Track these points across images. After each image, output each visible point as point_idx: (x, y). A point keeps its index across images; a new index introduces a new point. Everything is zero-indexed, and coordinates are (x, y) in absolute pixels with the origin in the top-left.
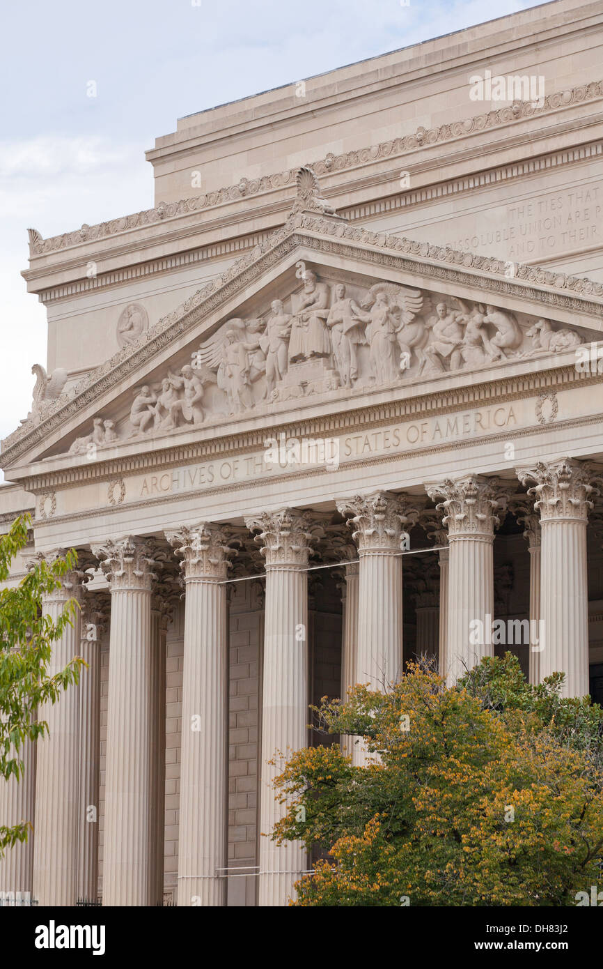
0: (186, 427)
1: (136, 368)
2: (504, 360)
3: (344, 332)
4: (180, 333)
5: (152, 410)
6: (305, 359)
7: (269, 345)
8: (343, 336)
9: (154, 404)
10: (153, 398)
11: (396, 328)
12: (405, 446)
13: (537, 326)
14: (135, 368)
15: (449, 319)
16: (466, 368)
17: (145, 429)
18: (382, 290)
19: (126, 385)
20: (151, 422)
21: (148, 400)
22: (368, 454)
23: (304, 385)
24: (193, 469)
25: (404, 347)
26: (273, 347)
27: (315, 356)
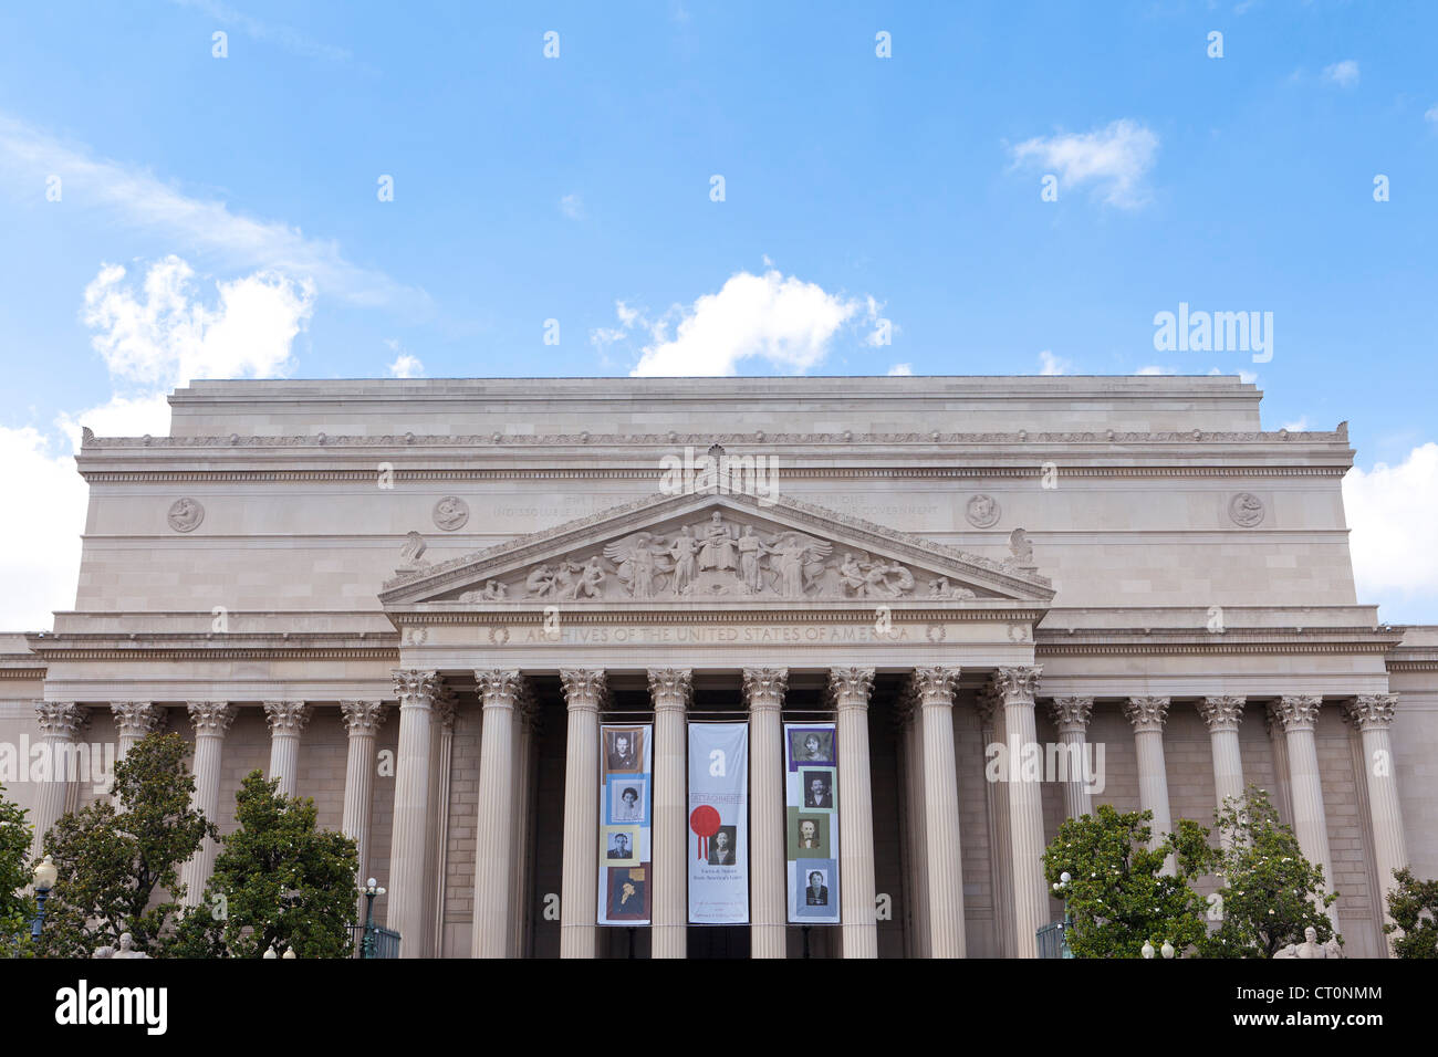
0: (585, 599)
1: (543, 551)
2: (904, 598)
3: (757, 558)
5: (548, 583)
6: (717, 570)
7: (681, 553)
8: (752, 560)
9: (551, 579)
10: (550, 574)
12: (804, 640)
13: (940, 580)
15: (854, 565)
16: (869, 598)
17: (543, 595)
19: (527, 562)
20: (547, 591)
21: (547, 575)
22: (767, 640)
23: (717, 587)
24: (585, 629)
25: (808, 576)
26: (685, 558)
27: (729, 569)
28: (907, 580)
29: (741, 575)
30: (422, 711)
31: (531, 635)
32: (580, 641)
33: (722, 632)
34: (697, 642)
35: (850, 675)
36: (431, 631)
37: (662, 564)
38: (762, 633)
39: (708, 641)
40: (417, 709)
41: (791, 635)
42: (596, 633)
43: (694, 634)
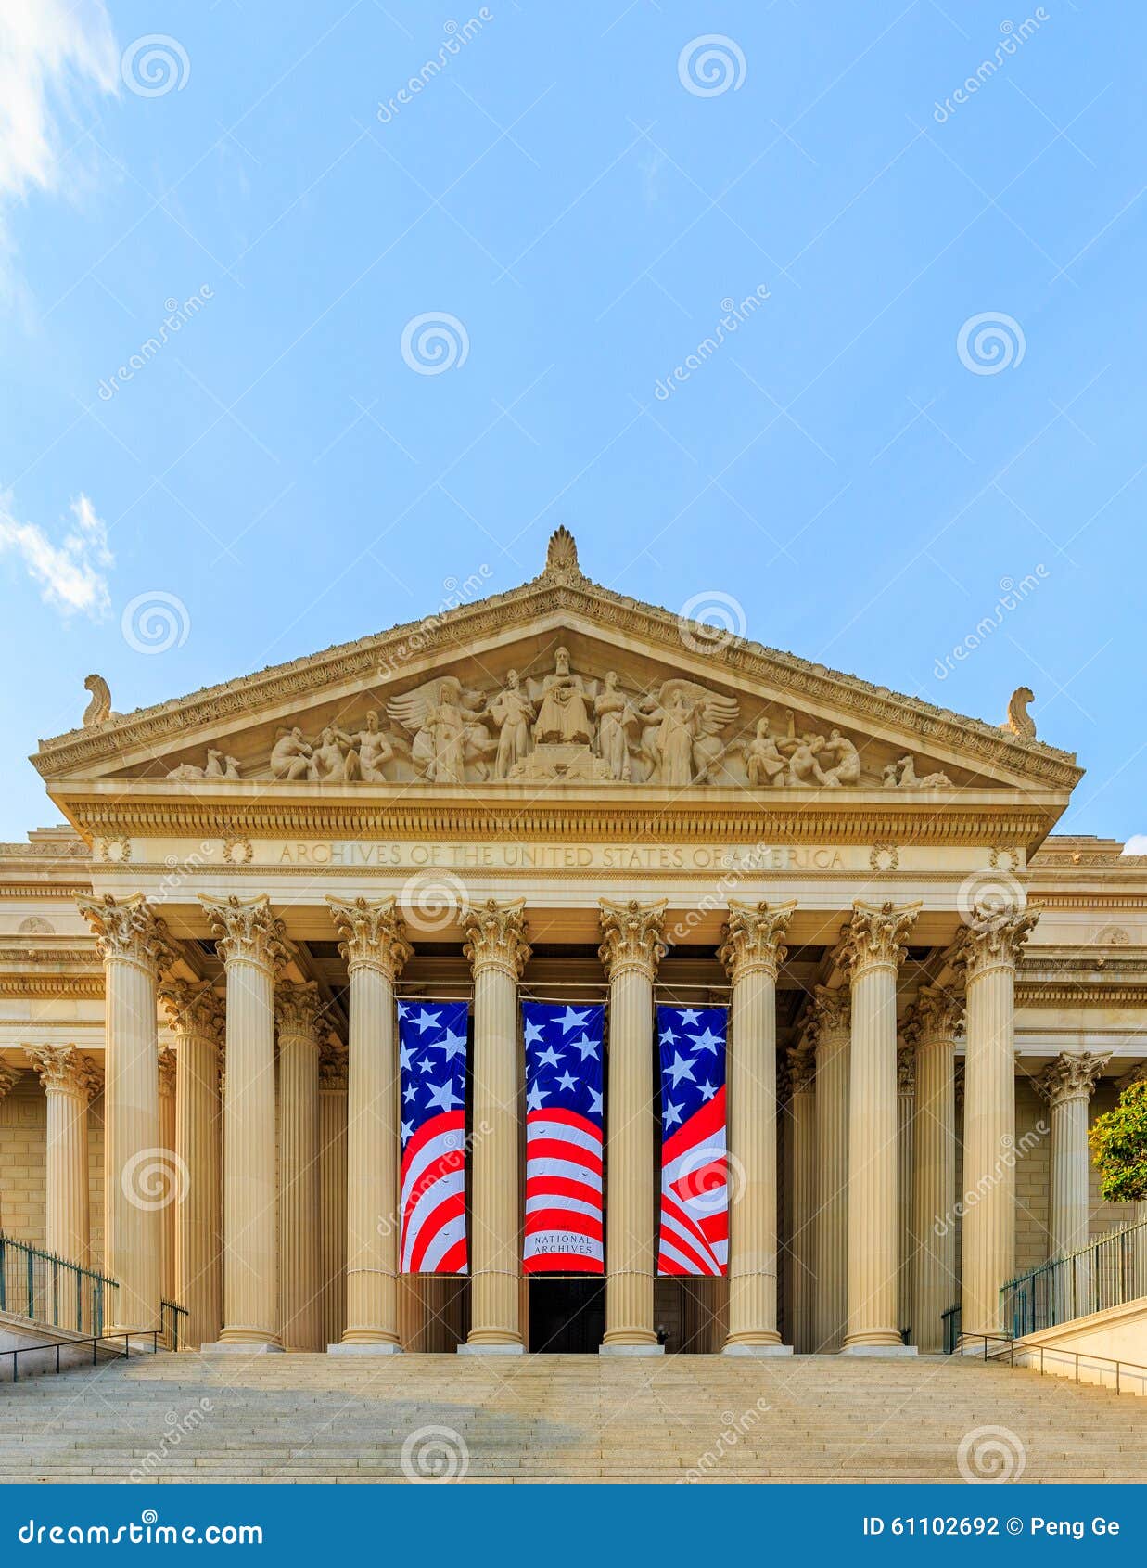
3: (623, 723)
4: (366, 668)
5: (306, 761)
6: (560, 740)
7: (507, 716)
8: (620, 729)
9: (308, 756)
10: (308, 748)
11: (697, 734)
12: (689, 865)
13: (903, 761)
14: (287, 695)
15: (771, 741)
18: (680, 687)
19: (268, 715)
20: (303, 776)
21: (302, 747)
22: (635, 866)
23: (561, 769)
24: (366, 845)
25: (700, 761)
26: (511, 720)
27: (580, 739)
28: (851, 763)
29: (599, 753)
30: (131, 969)
31: (286, 853)
32: (359, 862)
33: (570, 853)
34: (529, 865)
35: (757, 917)
36: (135, 843)
37: (479, 736)
38: (628, 855)
39: (549, 864)
40: (124, 962)
41: (670, 854)
42: (382, 850)
43: (528, 855)
